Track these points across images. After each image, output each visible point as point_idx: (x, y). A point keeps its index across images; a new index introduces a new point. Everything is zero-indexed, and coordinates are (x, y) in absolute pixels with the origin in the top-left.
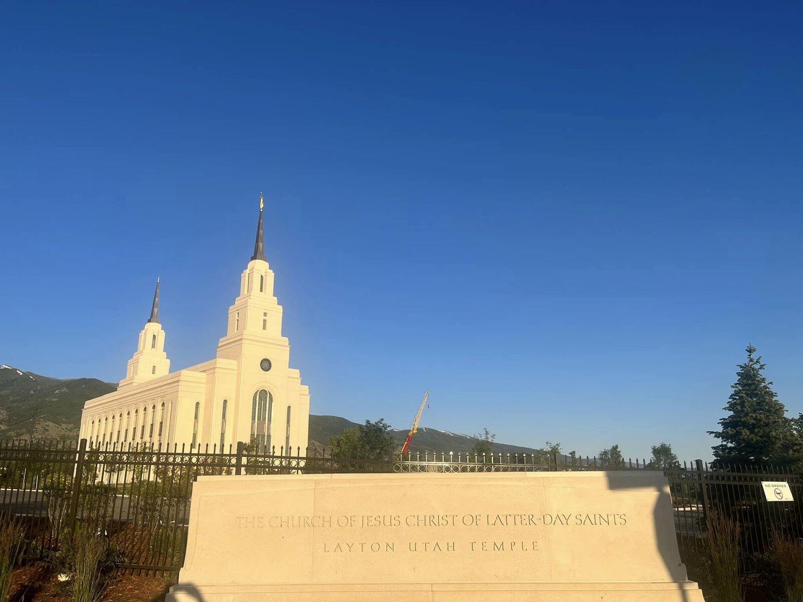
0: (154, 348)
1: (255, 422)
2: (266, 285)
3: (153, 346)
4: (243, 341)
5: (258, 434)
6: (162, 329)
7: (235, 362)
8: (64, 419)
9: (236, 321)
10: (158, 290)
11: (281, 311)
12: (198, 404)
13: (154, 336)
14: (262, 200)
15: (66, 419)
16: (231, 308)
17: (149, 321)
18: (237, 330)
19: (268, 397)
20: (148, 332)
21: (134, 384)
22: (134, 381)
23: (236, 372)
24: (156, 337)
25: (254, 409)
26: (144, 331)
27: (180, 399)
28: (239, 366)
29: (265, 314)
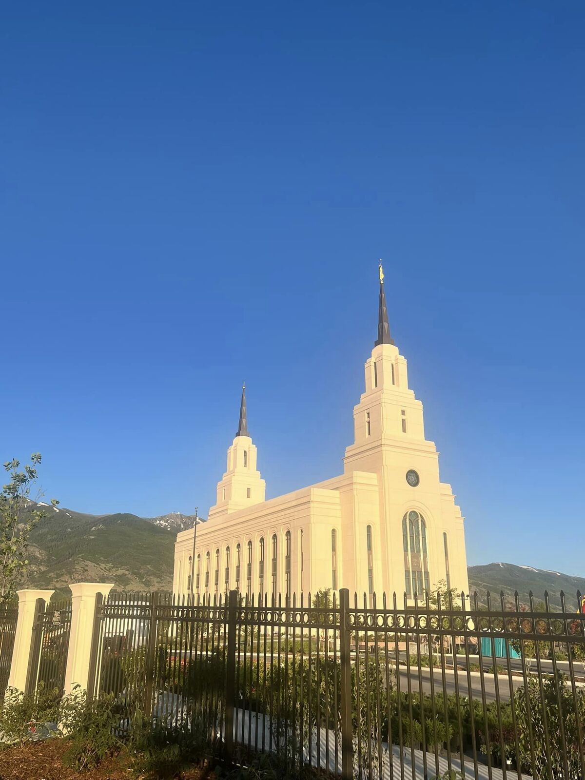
0: (246, 466)
1: (408, 555)
2: (398, 375)
3: (245, 464)
4: (383, 448)
5: (413, 570)
6: (253, 444)
7: (374, 475)
8: (102, 559)
9: (367, 424)
10: (244, 397)
11: (421, 407)
12: (334, 531)
13: (245, 452)
14: (381, 269)
15: (105, 558)
16: (356, 407)
17: (238, 434)
18: (369, 434)
19: (420, 521)
20: (238, 447)
21: (229, 512)
22: (229, 507)
23: (377, 489)
24: (247, 453)
25: (405, 536)
26: (232, 446)
27: (313, 525)
28: (381, 479)
29: (403, 412)
